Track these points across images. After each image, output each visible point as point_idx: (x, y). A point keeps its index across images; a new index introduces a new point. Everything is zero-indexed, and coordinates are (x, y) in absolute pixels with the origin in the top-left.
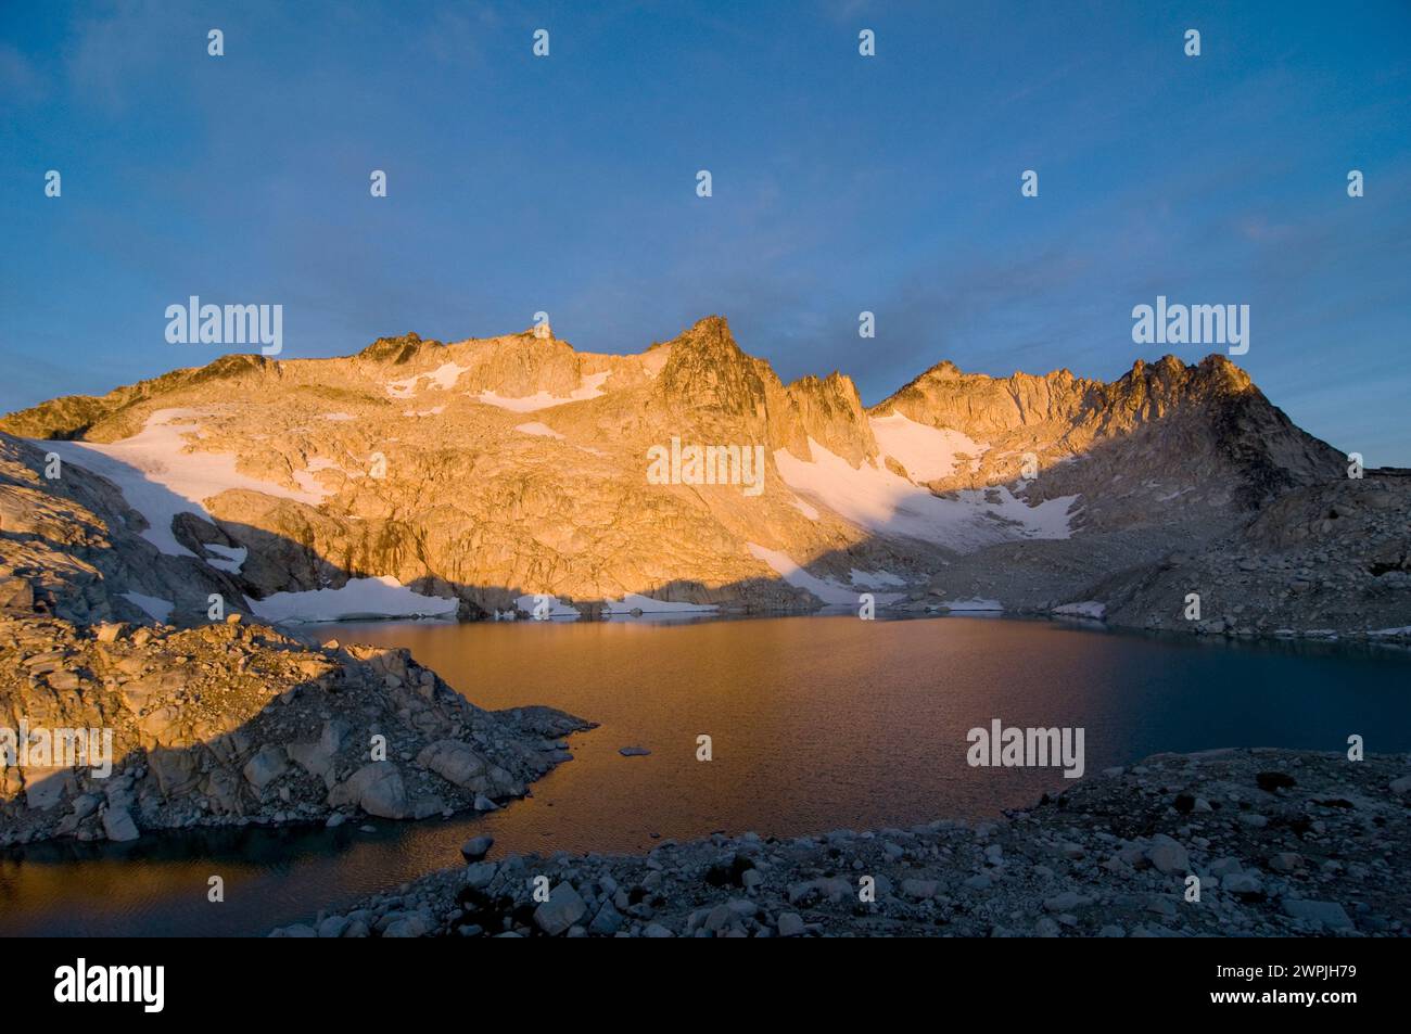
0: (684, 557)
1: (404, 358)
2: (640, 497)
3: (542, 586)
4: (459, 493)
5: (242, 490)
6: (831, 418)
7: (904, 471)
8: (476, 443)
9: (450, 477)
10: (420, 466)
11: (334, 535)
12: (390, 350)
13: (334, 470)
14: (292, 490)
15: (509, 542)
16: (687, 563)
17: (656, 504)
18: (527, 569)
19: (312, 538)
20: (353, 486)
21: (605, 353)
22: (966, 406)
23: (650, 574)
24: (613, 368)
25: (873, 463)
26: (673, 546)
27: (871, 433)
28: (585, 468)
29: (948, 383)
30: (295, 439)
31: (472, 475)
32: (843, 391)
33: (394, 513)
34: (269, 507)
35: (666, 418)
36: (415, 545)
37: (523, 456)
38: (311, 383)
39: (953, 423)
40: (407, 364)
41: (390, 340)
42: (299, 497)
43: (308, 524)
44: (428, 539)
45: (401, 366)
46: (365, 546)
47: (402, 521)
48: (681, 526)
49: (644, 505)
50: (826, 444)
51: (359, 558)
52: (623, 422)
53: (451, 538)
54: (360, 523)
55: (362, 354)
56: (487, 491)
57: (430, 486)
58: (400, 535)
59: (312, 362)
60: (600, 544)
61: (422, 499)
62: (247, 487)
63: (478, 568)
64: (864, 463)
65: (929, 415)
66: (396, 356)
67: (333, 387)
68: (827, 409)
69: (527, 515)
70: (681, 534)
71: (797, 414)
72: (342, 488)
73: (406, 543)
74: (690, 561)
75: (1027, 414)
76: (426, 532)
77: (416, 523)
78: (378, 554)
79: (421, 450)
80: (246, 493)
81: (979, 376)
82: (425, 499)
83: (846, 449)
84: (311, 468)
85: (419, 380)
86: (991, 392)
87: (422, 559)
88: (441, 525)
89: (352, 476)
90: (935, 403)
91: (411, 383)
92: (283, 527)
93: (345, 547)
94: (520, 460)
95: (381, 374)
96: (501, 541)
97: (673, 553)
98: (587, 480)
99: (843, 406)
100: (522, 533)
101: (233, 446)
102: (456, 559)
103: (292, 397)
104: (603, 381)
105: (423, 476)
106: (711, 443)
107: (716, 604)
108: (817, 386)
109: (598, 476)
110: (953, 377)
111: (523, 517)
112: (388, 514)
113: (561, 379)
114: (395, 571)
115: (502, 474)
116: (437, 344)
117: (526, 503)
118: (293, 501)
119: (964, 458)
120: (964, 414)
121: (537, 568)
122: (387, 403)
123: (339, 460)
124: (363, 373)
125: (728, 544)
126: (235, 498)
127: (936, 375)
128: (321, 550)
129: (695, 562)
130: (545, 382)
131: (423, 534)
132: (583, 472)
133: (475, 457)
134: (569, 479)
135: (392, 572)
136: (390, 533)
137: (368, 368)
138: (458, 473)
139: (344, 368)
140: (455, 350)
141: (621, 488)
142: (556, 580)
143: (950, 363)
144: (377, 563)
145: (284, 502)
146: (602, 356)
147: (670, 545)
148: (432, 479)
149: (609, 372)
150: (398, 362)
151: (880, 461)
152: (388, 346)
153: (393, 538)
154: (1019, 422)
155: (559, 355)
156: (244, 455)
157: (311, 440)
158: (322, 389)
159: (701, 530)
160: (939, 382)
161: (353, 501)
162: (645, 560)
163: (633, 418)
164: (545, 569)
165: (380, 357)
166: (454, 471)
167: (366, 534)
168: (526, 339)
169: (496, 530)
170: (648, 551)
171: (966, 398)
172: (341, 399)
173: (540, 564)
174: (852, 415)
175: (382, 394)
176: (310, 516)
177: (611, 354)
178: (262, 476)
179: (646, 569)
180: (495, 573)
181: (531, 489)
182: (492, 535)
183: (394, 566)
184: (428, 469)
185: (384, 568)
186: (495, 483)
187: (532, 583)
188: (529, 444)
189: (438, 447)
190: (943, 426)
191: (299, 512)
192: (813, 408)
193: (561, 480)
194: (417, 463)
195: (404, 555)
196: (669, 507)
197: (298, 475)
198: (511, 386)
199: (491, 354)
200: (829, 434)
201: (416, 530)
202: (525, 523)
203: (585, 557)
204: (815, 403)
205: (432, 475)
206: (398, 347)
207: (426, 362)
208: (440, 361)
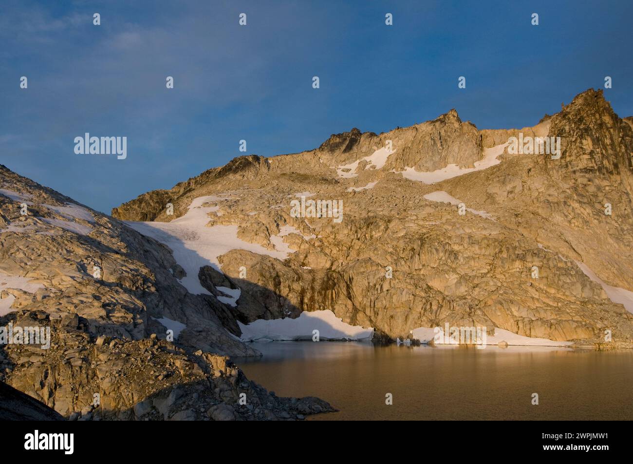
0: (547, 301)
1: (349, 148)
2: (511, 250)
3: (431, 320)
4: (376, 249)
5: (239, 250)
8: (391, 210)
9: (371, 237)
10: (351, 230)
11: (293, 281)
12: (339, 142)
13: (296, 234)
14: (269, 249)
15: (409, 287)
16: (548, 305)
17: (524, 256)
18: (420, 307)
19: (280, 283)
20: (307, 246)
23: (515, 313)
26: (537, 290)
28: (470, 228)
30: (273, 213)
31: (386, 235)
33: (332, 265)
34: (255, 261)
35: (546, 182)
36: (345, 288)
37: (424, 219)
38: (288, 172)
40: (351, 152)
41: (341, 135)
42: (273, 254)
43: (277, 273)
44: (353, 284)
45: (347, 154)
46: (313, 288)
47: (337, 271)
48: (544, 275)
49: (514, 257)
51: (309, 297)
52: (509, 187)
53: (369, 283)
54: (310, 271)
55: (321, 148)
56: (395, 248)
57: (357, 245)
58: (336, 281)
59: (289, 157)
60: (477, 289)
61: (351, 254)
62: (242, 248)
63: (387, 306)
66: (343, 147)
67: (302, 172)
69: (424, 265)
70: (545, 280)
72: (300, 247)
73: (339, 286)
74: (551, 303)
76: (353, 278)
77: (346, 272)
78: (321, 295)
79: (353, 218)
80: (241, 252)
82: (353, 254)
84: (281, 234)
85: (359, 163)
87: (350, 298)
88: (362, 273)
89: (307, 238)
91: (354, 166)
92: (262, 275)
93: (300, 289)
94: (421, 223)
95: (334, 161)
96: (403, 285)
97: (537, 297)
98: (470, 237)
100: (419, 279)
101: (236, 220)
102: (372, 298)
103: (275, 182)
105: (352, 237)
106: (585, 200)
107: (572, 340)
109: (478, 234)
111: (421, 267)
112: (328, 265)
113: (467, 153)
114: (332, 307)
115: (406, 234)
116: (373, 135)
117: (422, 256)
118: (269, 257)
121: (428, 307)
122: (337, 182)
123: (299, 227)
124: (321, 161)
125: (587, 290)
126: (235, 255)
128: (284, 291)
129: (555, 305)
130: (454, 156)
131: (351, 280)
132: (468, 231)
133: (389, 221)
134: (457, 236)
135: (330, 307)
136: (329, 279)
137: (325, 157)
138: (376, 234)
139: (309, 158)
140: (385, 138)
141: (496, 243)
142: (442, 316)
144: (320, 301)
145: (264, 258)
147: (534, 291)
148: (359, 239)
150: (345, 151)
152: (338, 140)
153: (330, 282)
155: (464, 134)
156: (242, 226)
157: (283, 214)
158: (294, 175)
159: (562, 278)
161: (306, 257)
162: (512, 302)
163: (517, 183)
164: (434, 307)
165: (333, 148)
166: (374, 233)
167: (314, 280)
168: (437, 124)
169: (401, 278)
170: (515, 294)
172: (307, 181)
173: (431, 304)
175: (334, 175)
176: (279, 267)
178: (252, 240)
179: (513, 310)
180: (398, 310)
181: (426, 246)
182: (397, 281)
183: (332, 303)
184: (356, 232)
185: (325, 304)
186: (401, 241)
187: (424, 318)
188: (429, 210)
189: (364, 215)
191: (272, 264)
193: (450, 238)
194: (349, 228)
195: (338, 295)
196: (536, 259)
197: (274, 239)
198: (426, 162)
199: (411, 138)
201: (346, 277)
202: (422, 272)
203: (465, 299)
205: (359, 236)
206: (345, 139)
207: (364, 150)
208: (375, 148)
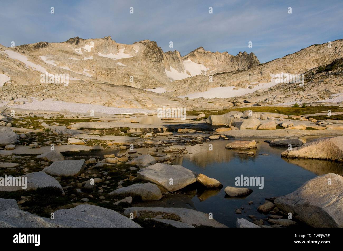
1: (77, 43)
6: (174, 61)
7: (190, 74)
21: (123, 44)
22: (205, 58)
24: (126, 47)
25: (183, 72)
27: (183, 65)
29: (201, 53)
32: (177, 55)
35: (146, 63)
38: (59, 49)
39: (202, 63)
40: (78, 45)
41: (73, 38)
45: (77, 45)
50: (173, 67)
55: (67, 42)
59: (57, 44)
64: (181, 72)
65: (196, 61)
66: (75, 43)
68: (174, 59)
71: (168, 61)
75: (218, 62)
81: (209, 52)
83: (178, 69)
85: (82, 49)
86: (211, 56)
90: (198, 57)
91: (80, 49)
95: (73, 47)
99: (177, 58)
104: (124, 51)
108: (172, 53)
110: (203, 51)
113: (115, 50)
116: (83, 40)
119: (203, 71)
120: (205, 61)
124: (68, 47)
127: (199, 50)
130: (111, 51)
137: (69, 45)
139: (63, 45)
140: (88, 41)
143: (202, 47)
146: (122, 44)
149: (125, 49)
151: (185, 71)
152: (73, 40)
154: (216, 63)
155: (114, 44)
158: (63, 51)
160: (199, 52)
163: (140, 62)
165: (72, 43)
171: (205, 57)
174: (179, 61)
177: (125, 44)
190: (200, 63)
192: (171, 59)
198: (104, 52)
199: (98, 43)
200: (174, 65)
204: (171, 58)
206: (75, 40)
207: (82, 44)
208: (85, 44)
